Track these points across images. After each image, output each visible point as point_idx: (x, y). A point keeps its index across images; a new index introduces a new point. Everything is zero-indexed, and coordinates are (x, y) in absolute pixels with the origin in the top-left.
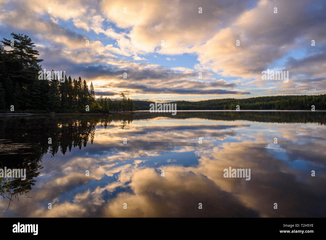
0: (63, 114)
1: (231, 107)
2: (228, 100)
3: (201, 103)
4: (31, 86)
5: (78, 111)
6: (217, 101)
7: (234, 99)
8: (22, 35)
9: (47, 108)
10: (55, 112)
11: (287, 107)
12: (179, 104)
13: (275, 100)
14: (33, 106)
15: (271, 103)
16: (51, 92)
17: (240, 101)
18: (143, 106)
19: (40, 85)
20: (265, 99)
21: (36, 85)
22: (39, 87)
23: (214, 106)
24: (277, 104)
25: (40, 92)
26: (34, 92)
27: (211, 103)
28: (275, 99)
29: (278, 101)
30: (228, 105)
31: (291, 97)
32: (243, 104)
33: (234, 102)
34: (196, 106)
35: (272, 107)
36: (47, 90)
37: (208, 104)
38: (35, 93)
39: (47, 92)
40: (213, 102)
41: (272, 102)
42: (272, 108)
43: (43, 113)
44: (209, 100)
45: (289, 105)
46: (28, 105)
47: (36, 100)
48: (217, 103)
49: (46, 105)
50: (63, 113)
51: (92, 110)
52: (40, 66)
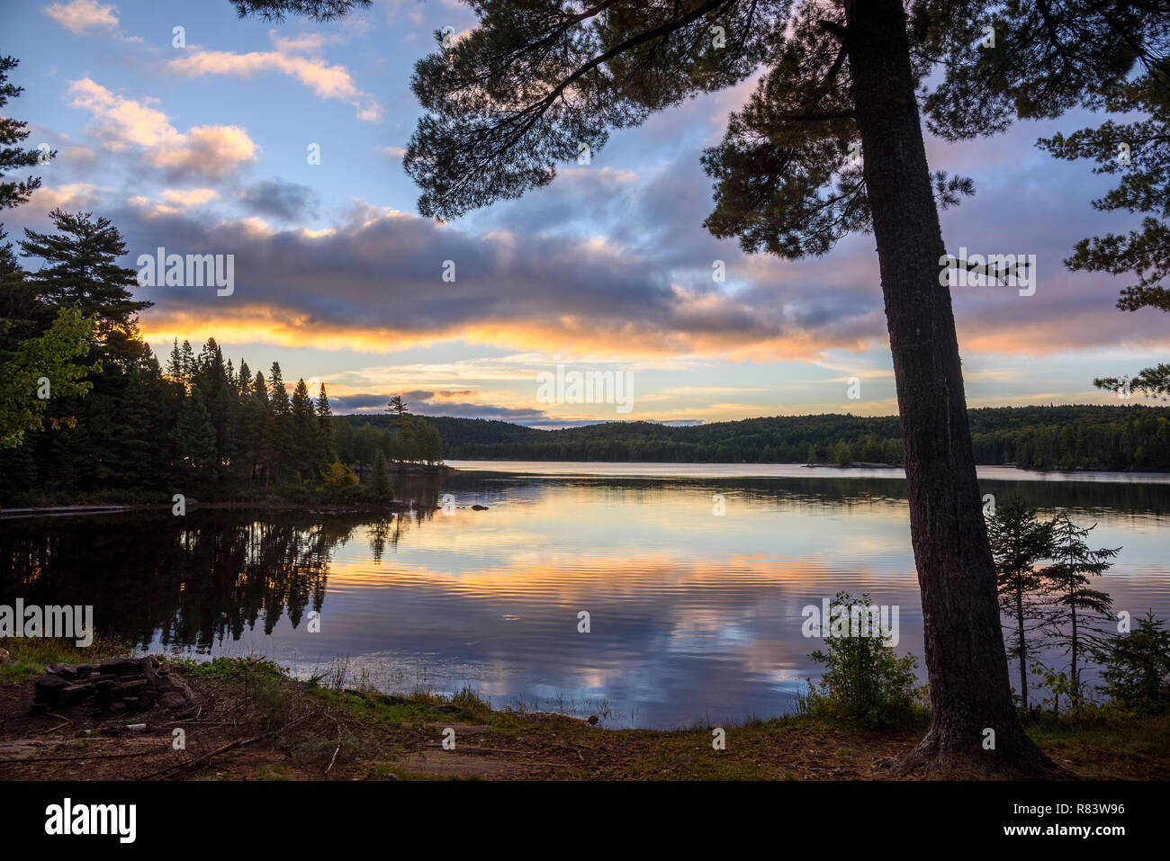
0: (228, 505)
1: (838, 456)
2: (825, 421)
3: (715, 432)
4: (117, 403)
5: (276, 494)
6: (781, 427)
7: (849, 416)
8: (89, 215)
9: (168, 482)
10: (196, 498)
11: (1060, 458)
12: (620, 436)
13: (1017, 423)
14: (125, 478)
15: (999, 436)
16: (188, 427)
17: (874, 425)
18: (469, 444)
19: (147, 400)
20: (975, 421)
21: (135, 400)
22: (143, 406)
23: (767, 447)
24: (1024, 440)
25: (148, 426)
26: (128, 423)
27: (755, 432)
28: (1017, 420)
29: (1030, 429)
30: (827, 445)
31: (1079, 412)
32: (886, 445)
33: (851, 429)
34: (691, 445)
35: (1006, 454)
36: (172, 417)
37: (742, 436)
38: (131, 430)
39: (173, 423)
40: (765, 427)
41: (1004, 434)
42: (1006, 460)
43: (156, 502)
44: (748, 421)
45: (1069, 452)
46: (104, 472)
47: (136, 454)
48: (782, 434)
49: (169, 474)
50: (224, 500)
51: (331, 493)
52: (133, 322)
